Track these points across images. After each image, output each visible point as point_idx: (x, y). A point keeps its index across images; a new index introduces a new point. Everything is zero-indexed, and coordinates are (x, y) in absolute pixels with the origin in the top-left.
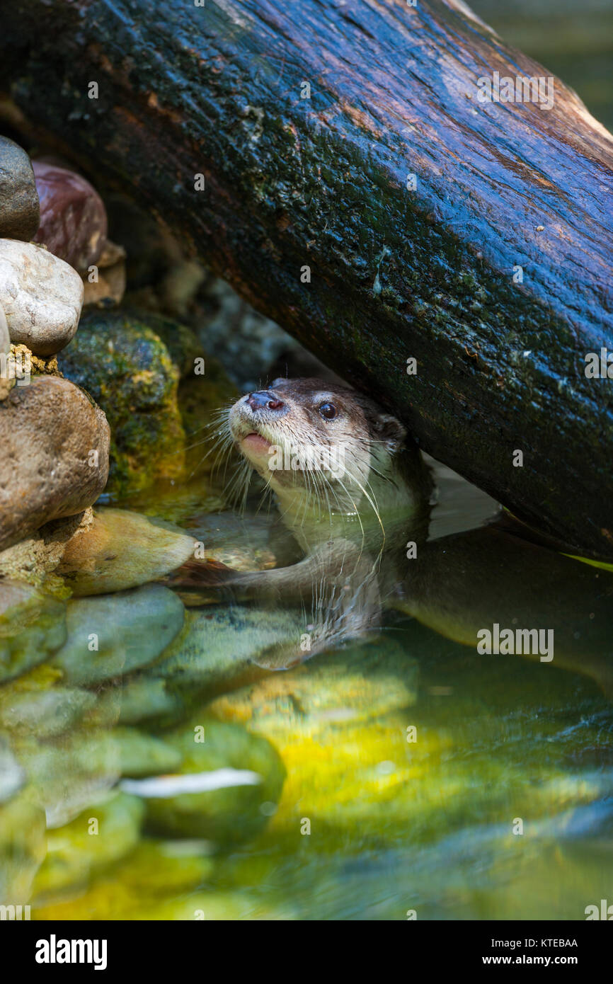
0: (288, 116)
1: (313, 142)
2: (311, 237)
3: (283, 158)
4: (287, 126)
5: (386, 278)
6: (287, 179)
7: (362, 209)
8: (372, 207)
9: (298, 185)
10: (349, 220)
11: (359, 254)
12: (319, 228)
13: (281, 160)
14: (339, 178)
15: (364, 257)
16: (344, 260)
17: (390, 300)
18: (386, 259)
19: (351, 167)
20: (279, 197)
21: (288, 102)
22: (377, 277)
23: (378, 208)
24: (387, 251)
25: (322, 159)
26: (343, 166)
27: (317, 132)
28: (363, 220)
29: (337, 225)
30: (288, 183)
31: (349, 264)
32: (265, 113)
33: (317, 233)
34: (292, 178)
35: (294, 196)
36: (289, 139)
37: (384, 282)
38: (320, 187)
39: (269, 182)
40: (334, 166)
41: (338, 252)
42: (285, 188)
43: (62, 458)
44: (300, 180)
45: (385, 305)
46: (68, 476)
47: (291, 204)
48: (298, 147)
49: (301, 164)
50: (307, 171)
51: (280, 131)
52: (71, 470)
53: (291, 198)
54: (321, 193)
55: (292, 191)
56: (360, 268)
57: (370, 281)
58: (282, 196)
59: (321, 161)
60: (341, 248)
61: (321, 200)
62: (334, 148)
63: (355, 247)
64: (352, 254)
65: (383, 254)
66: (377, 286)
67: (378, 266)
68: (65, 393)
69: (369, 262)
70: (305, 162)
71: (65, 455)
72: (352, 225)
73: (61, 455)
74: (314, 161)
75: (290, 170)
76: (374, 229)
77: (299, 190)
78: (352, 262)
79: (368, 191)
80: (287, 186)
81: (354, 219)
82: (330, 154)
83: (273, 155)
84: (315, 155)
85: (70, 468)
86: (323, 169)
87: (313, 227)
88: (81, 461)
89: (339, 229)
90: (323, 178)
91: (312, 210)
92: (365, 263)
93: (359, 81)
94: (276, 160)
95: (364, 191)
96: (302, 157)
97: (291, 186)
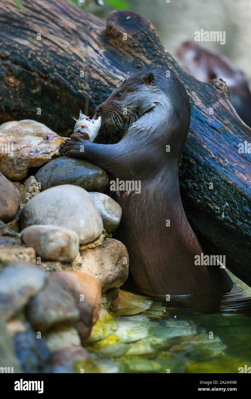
0: (192, 157)
1: (201, 166)
2: (199, 198)
3: (190, 171)
4: (192, 160)
5: (227, 213)
6: (191, 179)
7: (218, 190)
8: (222, 189)
9: (195, 181)
10: (214, 193)
11: (217, 205)
12: (202, 195)
13: (189, 172)
14: (210, 179)
15: (218, 206)
16: (211, 207)
17: (227, 221)
18: (227, 207)
19: (215, 176)
20: (188, 185)
21: (192, 153)
22: (223, 213)
23: (224, 190)
24: (227, 204)
25: (204, 172)
26: (212, 175)
27: (203, 163)
28: (219, 193)
29: (209, 195)
30: (192, 180)
31: (213, 208)
32: (184, 156)
33: (202, 197)
34: (193, 179)
35: (193, 184)
36: (192, 165)
37: (225, 215)
38: (203, 182)
39: (184, 179)
40: (208, 175)
41: (209, 204)
42: (190, 182)
43: (118, 267)
44: (196, 179)
45: (225, 223)
46: (119, 273)
47: (192, 187)
48: (196, 168)
49: (196, 173)
50: (199, 176)
51: (189, 162)
52: (120, 271)
53: (193, 185)
54: (203, 184)
55: (193, 183)
56: (217, 210)
57: (220, 215)
58: (189, 184)
59: (204, 173)
60: (210, 203)
61: (203, 186)
62: (209, 169)
63: (215, 203)
64: (214, 205)
65: (225, 205)
66: (223, 216)
67: (224, 209)
68: (120, 245)
69: (220, 207)
70: (198, 173)
71: (118, 266)
72: (214, 195)
73: (117, 265)
74: (201, 173)
75: (192, 176)
76: (223, 197)
77: (195, 182)
78: (214, 207)
79: (221, 184)
80: (191, 181)
81: (216, 193)
82: (207, 171)
83: (186, 170)
84: (202, 171)
85: (120, 270)
86: (205, 176)
87: (201, 195)
88: (123, 268)
89: (210, 196)
90: (204, 179)
91: (200, 189)
92: (219, 208)
93: (217, 147)
94: (187, 172)
95: (219, 183)
96: (197, 171)
97: (192, 181)
